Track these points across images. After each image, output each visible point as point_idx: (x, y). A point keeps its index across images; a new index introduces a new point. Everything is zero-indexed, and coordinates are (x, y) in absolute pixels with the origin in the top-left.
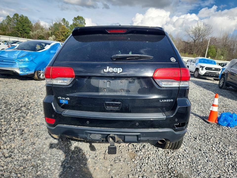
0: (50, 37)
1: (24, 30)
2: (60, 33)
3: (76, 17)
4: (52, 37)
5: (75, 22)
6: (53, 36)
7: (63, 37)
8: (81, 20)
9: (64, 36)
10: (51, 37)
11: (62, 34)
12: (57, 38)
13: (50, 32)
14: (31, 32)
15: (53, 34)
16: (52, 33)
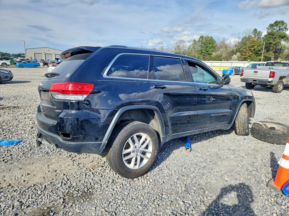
0: (233, 56)
1: (207, 52)
2: (248, 49)
3: (273, 23)
4: (237, 55)
5: (270, 31)
6: (238, 53)
7: (251, 53)
8: (281, 25)
9: (252, 51)
10: (235, 55)
11: (250, 49)
12: (242, 55)
13: (235, 49)
14: (214, 52)
15: (238, 51)
16: (237, 49)
